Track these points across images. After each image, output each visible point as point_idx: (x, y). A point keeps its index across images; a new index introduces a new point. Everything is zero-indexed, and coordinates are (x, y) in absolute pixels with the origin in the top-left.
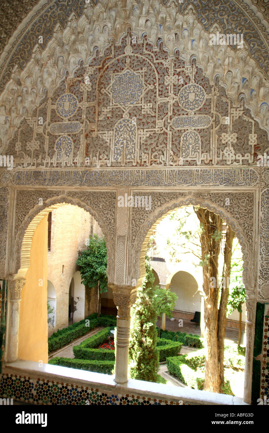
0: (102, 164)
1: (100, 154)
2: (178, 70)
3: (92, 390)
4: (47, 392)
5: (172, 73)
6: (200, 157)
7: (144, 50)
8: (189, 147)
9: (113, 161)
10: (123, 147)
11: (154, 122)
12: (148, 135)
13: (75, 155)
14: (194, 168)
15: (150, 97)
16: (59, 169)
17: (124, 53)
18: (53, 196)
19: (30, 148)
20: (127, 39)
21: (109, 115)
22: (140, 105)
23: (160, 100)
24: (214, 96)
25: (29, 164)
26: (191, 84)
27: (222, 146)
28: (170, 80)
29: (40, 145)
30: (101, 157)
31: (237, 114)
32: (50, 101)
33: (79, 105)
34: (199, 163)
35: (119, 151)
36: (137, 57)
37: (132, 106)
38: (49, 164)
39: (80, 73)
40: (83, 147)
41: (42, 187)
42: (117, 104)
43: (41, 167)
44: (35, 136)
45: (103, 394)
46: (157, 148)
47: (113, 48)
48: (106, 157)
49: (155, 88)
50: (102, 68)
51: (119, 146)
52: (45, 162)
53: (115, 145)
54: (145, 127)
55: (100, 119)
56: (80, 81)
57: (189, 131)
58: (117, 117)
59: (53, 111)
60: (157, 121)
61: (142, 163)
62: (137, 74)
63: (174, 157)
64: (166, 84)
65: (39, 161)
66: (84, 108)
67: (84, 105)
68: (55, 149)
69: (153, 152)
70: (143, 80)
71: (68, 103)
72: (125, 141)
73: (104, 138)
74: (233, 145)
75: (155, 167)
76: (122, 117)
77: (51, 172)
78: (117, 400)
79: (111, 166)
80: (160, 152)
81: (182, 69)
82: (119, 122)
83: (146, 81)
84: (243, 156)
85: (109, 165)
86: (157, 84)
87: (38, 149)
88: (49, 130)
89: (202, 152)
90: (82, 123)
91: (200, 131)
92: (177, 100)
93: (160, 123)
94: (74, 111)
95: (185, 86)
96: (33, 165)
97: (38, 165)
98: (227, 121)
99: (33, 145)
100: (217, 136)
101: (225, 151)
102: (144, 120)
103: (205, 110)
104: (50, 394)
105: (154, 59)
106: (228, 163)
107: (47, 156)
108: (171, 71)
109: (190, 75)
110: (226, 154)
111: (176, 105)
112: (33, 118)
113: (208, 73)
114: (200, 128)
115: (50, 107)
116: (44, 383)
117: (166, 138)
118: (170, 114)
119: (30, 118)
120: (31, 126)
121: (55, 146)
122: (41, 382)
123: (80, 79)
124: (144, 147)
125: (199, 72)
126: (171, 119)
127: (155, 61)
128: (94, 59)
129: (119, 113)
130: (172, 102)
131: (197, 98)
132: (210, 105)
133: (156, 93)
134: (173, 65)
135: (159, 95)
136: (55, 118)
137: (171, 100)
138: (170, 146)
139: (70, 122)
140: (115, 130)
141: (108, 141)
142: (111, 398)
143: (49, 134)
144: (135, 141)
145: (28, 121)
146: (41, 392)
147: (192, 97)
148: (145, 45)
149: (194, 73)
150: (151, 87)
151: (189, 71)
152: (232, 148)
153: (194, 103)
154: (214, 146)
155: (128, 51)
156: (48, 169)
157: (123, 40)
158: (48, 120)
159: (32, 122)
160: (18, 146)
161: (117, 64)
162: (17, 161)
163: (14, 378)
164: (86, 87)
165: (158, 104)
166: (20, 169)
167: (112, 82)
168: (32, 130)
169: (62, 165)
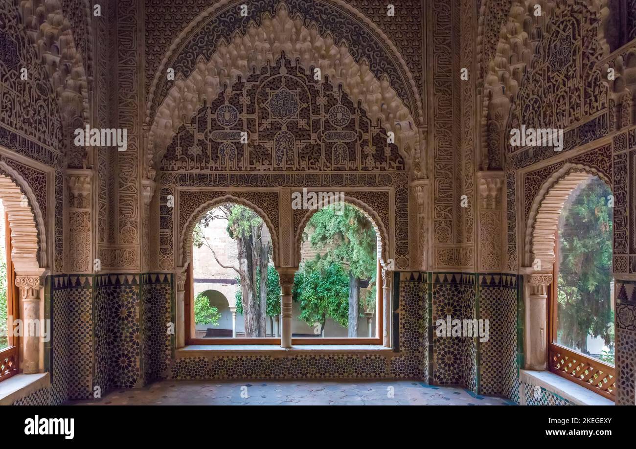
0: (266, 168)
1: (262, 160)
2: (327, 93)
4: (222, 366)
5: (323, 94)
6: (348, 164)
7: (298, 73)
8: (339, 156)
9: (275, 166)
10: (283, 155)
11: (309, 135)
12: (304, 146)
13: (239, 160)
14: (343, 173)
15: (304, 114)
16: (223, 172)
17: (279, 73)
18: (219, 196)
19: (192, 153)
20: (281, 61)
21: (269, 127)
22: (296, 120)
23: (313, 117)
24: (356, 117)
25: (192, 168)
26: (338, 105)
27: (364, 156)
28: (322, 101)
29: (202, 150)
30: (264, 163)
31: (376, 131)
32: (209, 111)
33: (239, 116)
34: (347, 169)
35: (280, 158)
36: (291, 78)
37: (289, 120)
38: (214, 168)
39: (238, 86)
40: (246, 154)
41: (207, 188)
42: (276, 117)
43: (205, 170)
44: (196, 142)
45: (275, 359)
46: (312, 156)
47: (268, 67)
48: (268, 163)
49: (308, 106)
50: (260, 85)
51: (280, 154)
52: (209, 165)
53: (276, 153)
54: (302, 138)
55: (260, 130)
56: (238, 95)
57: (339, 143)
58: (276, 129)
59: (213, 120)
60: (312, 134)
61: (301, 169)
62: (292, 93)
63: (328, 164)
64: (318, 104)
65: (203, 165)
66: (244, 120)
67: (245, 116)
68: (219, 155)
69: (309, 160)
70: (298, 98)
71: (229, 114)
72: (285, 150)
73: (265, 146)
74: (373, 156)
75: (311, 172)
76: (280, 129)
77: (216, 175)
78: (289, 361)
79: (274, 170)
80: (316, 160)
81: (331, 92)
82: (278, 133)
83: (301, 100)
84: (381, 164)
85: (272, 169)
86: (310, 103)
87: (201, 153)
88: (211, 137)
89: (350, 161)
90: (244, 132)
91: (347, 144)
92: (328, 117)
93: (314, 136)
94: (235, 121)
95: (334, 107)
96: (197, 168)
97: (202, 169)
98: (366, 136)
99: (195, 150)
100: (361, 149)
101: (367, 160)
102: (300, 133)
103: (351, 126)
104: (226, 368)
105: (307, 81)
106: (370, 169)
107: (211, 160)
108: (322, 93)
109: (338, 98)
110: (368, 163)
111: (327, 122)
112: (193, 125)
113: (352, 98)
114: (347, 141)
115: (210, 117)
116: (220, 360)
117: (320, 149)
118: (322, 129)
119: (190, 125)
120: (192, 133)
121: (219, 152)
122: (216, 359)
123: (238, 92)
124: (302, 156)
125: (345, 96)
126: (323, 133)
127: (307, 84)
128: (251, 75)
129: (278, 126)
130: (323, 119)
131: (344, 117)
132: (354, 123)
133: (309, 110)
134: (323, 88)
135: (312, 113)
136: (215, 126)
137: (323, 117)
138: (323, 156)
139: (232, 131)
140: (275, 140)
141: (270, 149)
142: (282, 361)
143: (211, 140)
144: (294, 150)
145: (187, 127)
146: (216, 368)
147: (340, 116)
148: (298, 68)
149: (341, 97)
150: (305, 105)
151: (336, 93)
152: (372, 158)
153: (342, 121)
154: (358, 156)
155: (283, 71)
156: (213, 172)
157: (278, 62)
158: (209, 128)
159: (192, 128)
160: (179, 150)
161: (273, 83)
162: (179, 164)
163: (187, 360)
164: (245, 100)
165: (311, 120)
166: (183, 171)
167: (270, 98)
168: (192, 136)
169: (227, 169)
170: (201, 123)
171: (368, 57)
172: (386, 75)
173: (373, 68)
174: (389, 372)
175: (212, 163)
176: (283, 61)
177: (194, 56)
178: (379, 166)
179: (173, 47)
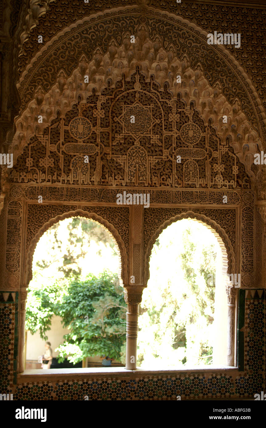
0: (118, 183)
2: (180, 110)
3: (112, 379)
4: (67, 391)
5: (175, 112)
6: (199, 182)
7: (152, 89)
8: (190, 173)
9: (128, 181)
10: (136, 170)
11: (161, 151)
12: (157, 161)
13: (92, 175)
14: (194, 190)
15: (157, 129)
16: (76, 186)
17: (133, 88)
18: (69, 210)
19: (43, 165)
20: (136, 76)
21: (122, 142)
22: (149, 135)
23: (166, 133)
24: (207, 134)
25: (43, 181)
26: (190, 123)
27: (214, 174)
28: (174, 117)
29: (54, 162)
30: (116, 177)
31: (225, 150)
32: (62, 122)
33: (93, 129)
34: (198, 186)
35: (132, 173)
36: (145, 94)
37: (142, 135)
38: (66, 181)
39: (93, 99)
40: (99, 168)
41: (58, 202)
42: (129, 132)
43: (57, 183)
44: (48, 153)
45: (122, 381)
46: (164, 172)
47: (123, 82)
48: (121, 178)
49: (161, 122)
50: (114, 99)
51: (132, 169)
52: (61, 179)
53: (129, 168)
54: (154, 154)
55: (114, 144)
56: (92, 107)
57: (190, 160)
58: (129, 143)
59: (66, 132)
60: (164, 151)
61: (153, 184)
62: (145, 109)
63: (179, 180)
64: (170, 120)
65: (55, 178)
66: (98, 132)
67: (98, 130)
68: (71, 168)
69: (161, 176)
70: (151, 114)
71: (82, 126)
72: (137, 165)
73: (119, 161)
74: (222, 174)
75: (163, 188)
76: (133, 144)
77: (67, 188)
78: (136, 383)
79: (126, 186)
80: (167, 176)
81: (183, 110)
82: (131, 148)
83: (154, 115)
84: (229, 182)
85: (124, 185)
86: (163, 119)
87: (53, 166)
88: (64, 149)
89: (200, 178)
90: (97, 145)
91: (198, 161)
92: (180, 134)
93: (166, 152)
94: (89, 134)
95: (186, 124)
96: (49, 181)
97: (54, 182)
98: (216, 154)
99: (47, 162)
100: (210, 166)
101: (216, 178)
102: (153, 149)
103: (201, 144)
104: (71, 392)
105: (160, 97)
106: (219, 187)
107: (63, 174)
108: (174, 110)
109: (189, 116)
110: (217, 180)
111: (178, 138)
112: (45, 136)
113: (203, 116)
114: (197, 159)
115: (63, 128)
116: (64, 384)
117: (171, 165)
118: (174, 145)
119: (42, 136)
120: (44, 144)
121: (71, 165)
122: (61, 384)
123: (93, 105)
124: (154, 171)
125: (196, 114)
126: (175, 150)
127: (161, 100)
128: (106, 89)
129: (131, 141)
130: (176, 136)
131: (195, 135)
132: (204, 141)
133: (162, 126)
134: (175, 105)
135: (165, 129)
136: (68, 138)
137: (175, 134)
138: (175, 171)
139: (85, 144)
140: (128, 154)
141: (122, 164)
142: (129, 383)
143: (63, 153)
144: (147, 166)
145: (39, 139)
146: (61, 393)
147: (191, 133)
148: (152, 84)
149: (192, 114)
150: (158, 121)
151: (188, 111)
152: (221, 176)
153: (193, 138)
154: (208, 173)
155: (137, 87)
156: (65, 186)
157: (133, 77)
158: (62, 140)
159: (44, 140)
160: (29, 162)
161: (127, 97)
162: (29, 176)
163: (30, 386)
164: (99, 113)
165: (164, 136)
166: (34, 184)
167: (124, 112)
168: (44, 147)
169: (79, 182)
170: (54, 134)
171: (222, 82)
172: (237, 99)
173: (225, 92)
174: (234, 391)
175: (63, 177)
176: (137, 77)
177: (55, 70)
178: (228, 184)
179: (34, 59)
